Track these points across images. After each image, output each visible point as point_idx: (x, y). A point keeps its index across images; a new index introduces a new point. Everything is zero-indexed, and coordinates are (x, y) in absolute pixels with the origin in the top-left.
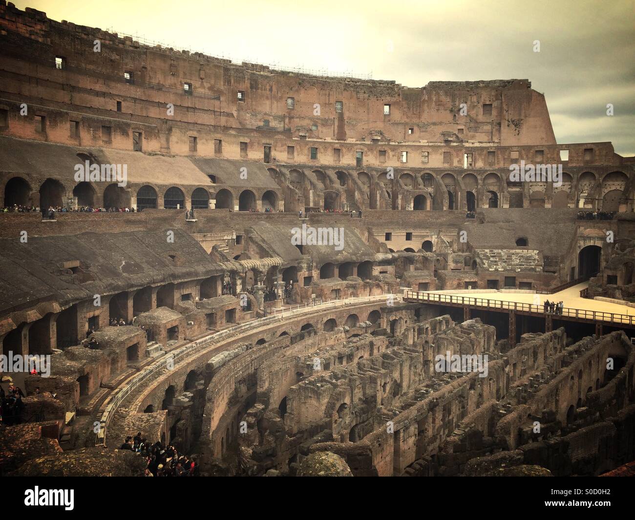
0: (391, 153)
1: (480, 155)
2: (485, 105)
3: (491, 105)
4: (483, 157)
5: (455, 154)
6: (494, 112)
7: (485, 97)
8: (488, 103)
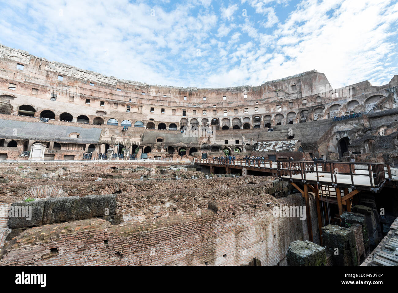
0: (240, 110)
1: (285, 105)
2: (292, 86)
3: (296, 85)
4: (286, 105)
5: (271, 106)
6: (298, 88)
7: (293, 83)
8: (294, 84)
